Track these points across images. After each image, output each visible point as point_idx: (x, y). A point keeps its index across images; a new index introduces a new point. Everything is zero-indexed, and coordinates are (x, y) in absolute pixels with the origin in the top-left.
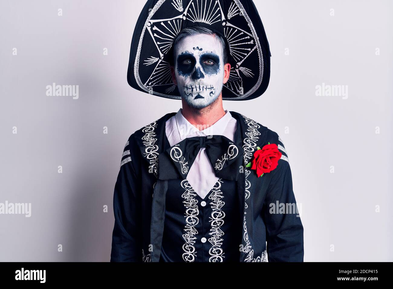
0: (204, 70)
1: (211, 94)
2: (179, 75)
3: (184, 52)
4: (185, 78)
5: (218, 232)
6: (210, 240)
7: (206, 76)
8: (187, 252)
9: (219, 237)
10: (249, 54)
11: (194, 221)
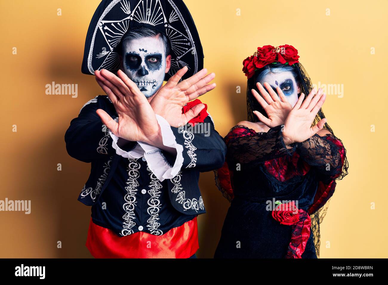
0: (148, 67)
1: (154, 87)
2: (128, 69)
3: (132, 52)
4: (132, 72)
5: (157, 185)
6: (149, 192)
7: (150, 72)
8: (128, 202)
9: (158, 189)
10: (186, 53)
11: (136, 174)
